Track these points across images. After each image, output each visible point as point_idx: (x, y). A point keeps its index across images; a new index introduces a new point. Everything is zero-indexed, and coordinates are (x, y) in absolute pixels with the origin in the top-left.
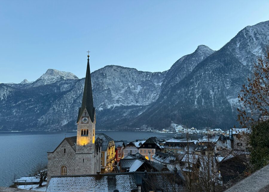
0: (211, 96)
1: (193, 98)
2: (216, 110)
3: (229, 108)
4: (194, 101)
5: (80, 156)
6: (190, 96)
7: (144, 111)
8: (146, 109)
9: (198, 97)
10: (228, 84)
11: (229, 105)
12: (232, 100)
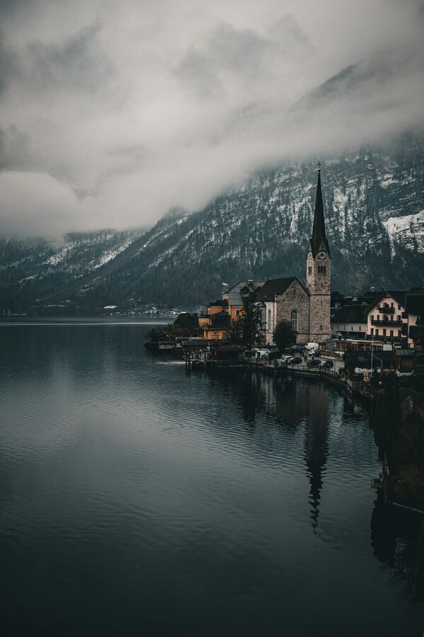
0: (336, 207)
1: (285, 211)
2: (350, 250)
3: (385, 245)
4: (287, 219)
5: (318, 297)
6: (278, 203)
7: (122, 249)
8: (128, 243)
9: (301, 209)
10: (387, 173)
11: (384, 237)
12: (392, 221)
